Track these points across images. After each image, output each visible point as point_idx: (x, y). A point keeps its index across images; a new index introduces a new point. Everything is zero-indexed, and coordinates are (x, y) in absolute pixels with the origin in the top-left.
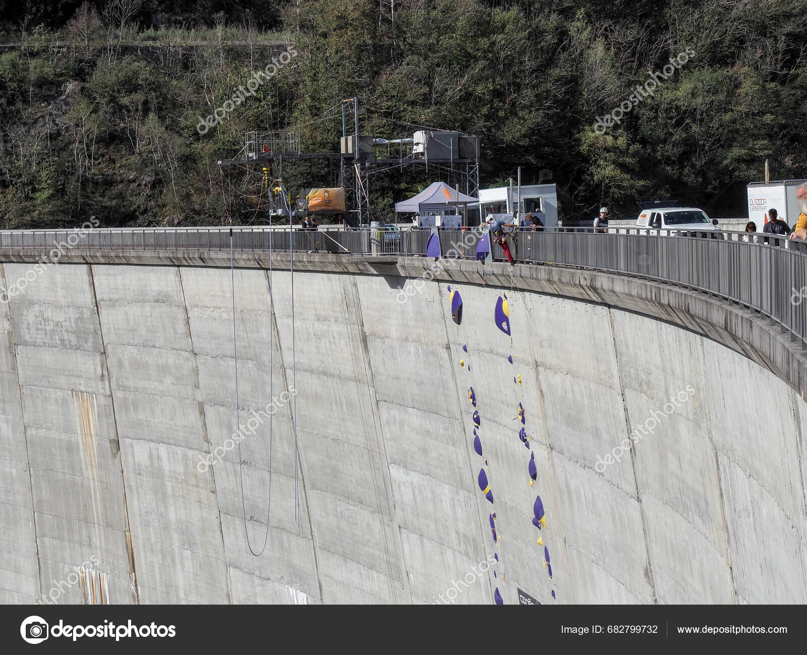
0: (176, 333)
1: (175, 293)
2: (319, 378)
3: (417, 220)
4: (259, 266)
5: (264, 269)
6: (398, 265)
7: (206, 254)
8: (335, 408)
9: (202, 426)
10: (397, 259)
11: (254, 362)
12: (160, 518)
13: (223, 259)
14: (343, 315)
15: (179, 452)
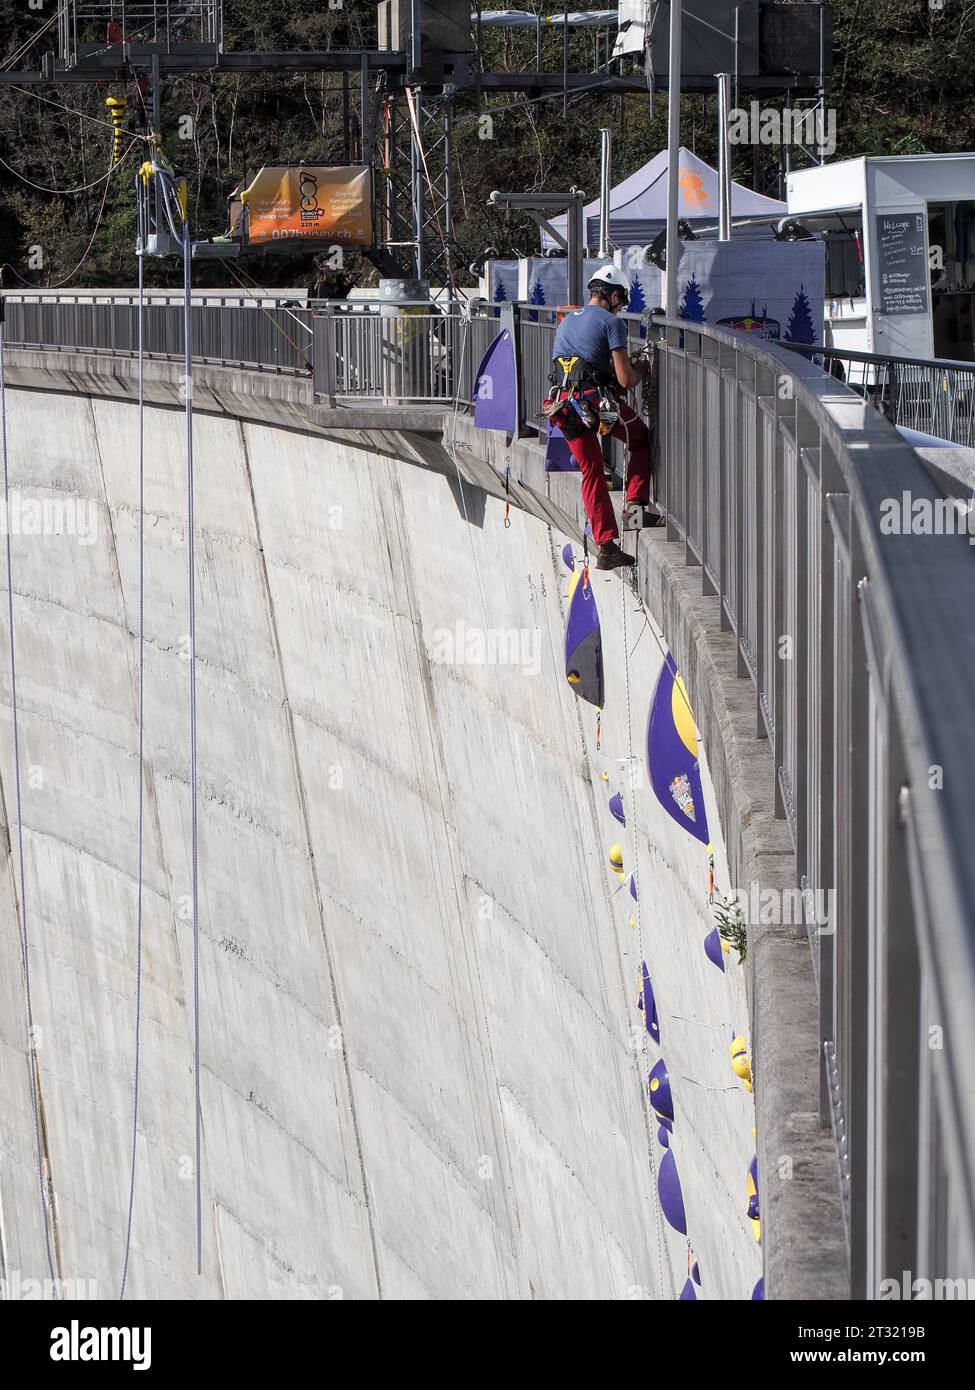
0: (94, 573)
1: (88, 469)
2: (353, 758)
3: (487, 275)
4: (220, 409)
5: (235, 417)
6: (444, 442)
7: (123, 365)
8: (386, 857)
9: (153, 827)
10: (440, 419)
11: (236, 677)
12: (89, 1037)
13: (153, 382)
14: (383, 580)
15: (115, 881)
